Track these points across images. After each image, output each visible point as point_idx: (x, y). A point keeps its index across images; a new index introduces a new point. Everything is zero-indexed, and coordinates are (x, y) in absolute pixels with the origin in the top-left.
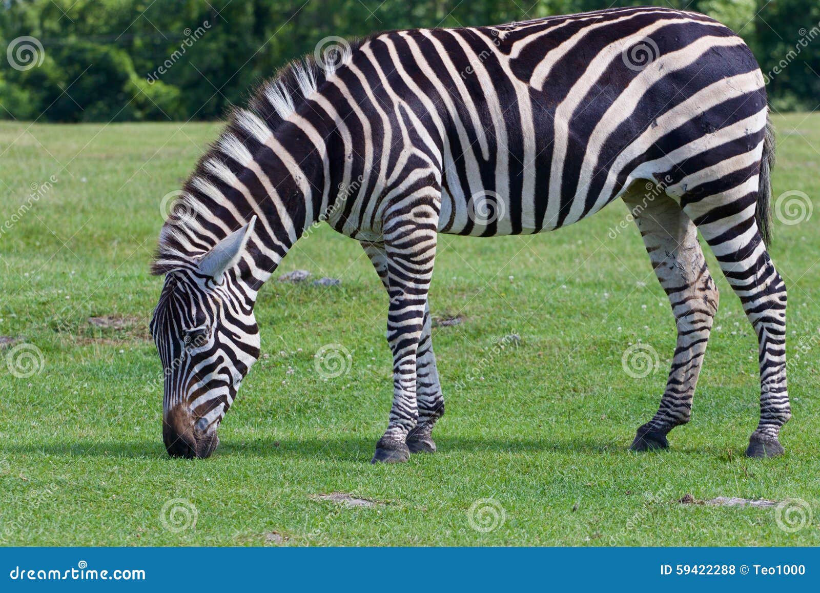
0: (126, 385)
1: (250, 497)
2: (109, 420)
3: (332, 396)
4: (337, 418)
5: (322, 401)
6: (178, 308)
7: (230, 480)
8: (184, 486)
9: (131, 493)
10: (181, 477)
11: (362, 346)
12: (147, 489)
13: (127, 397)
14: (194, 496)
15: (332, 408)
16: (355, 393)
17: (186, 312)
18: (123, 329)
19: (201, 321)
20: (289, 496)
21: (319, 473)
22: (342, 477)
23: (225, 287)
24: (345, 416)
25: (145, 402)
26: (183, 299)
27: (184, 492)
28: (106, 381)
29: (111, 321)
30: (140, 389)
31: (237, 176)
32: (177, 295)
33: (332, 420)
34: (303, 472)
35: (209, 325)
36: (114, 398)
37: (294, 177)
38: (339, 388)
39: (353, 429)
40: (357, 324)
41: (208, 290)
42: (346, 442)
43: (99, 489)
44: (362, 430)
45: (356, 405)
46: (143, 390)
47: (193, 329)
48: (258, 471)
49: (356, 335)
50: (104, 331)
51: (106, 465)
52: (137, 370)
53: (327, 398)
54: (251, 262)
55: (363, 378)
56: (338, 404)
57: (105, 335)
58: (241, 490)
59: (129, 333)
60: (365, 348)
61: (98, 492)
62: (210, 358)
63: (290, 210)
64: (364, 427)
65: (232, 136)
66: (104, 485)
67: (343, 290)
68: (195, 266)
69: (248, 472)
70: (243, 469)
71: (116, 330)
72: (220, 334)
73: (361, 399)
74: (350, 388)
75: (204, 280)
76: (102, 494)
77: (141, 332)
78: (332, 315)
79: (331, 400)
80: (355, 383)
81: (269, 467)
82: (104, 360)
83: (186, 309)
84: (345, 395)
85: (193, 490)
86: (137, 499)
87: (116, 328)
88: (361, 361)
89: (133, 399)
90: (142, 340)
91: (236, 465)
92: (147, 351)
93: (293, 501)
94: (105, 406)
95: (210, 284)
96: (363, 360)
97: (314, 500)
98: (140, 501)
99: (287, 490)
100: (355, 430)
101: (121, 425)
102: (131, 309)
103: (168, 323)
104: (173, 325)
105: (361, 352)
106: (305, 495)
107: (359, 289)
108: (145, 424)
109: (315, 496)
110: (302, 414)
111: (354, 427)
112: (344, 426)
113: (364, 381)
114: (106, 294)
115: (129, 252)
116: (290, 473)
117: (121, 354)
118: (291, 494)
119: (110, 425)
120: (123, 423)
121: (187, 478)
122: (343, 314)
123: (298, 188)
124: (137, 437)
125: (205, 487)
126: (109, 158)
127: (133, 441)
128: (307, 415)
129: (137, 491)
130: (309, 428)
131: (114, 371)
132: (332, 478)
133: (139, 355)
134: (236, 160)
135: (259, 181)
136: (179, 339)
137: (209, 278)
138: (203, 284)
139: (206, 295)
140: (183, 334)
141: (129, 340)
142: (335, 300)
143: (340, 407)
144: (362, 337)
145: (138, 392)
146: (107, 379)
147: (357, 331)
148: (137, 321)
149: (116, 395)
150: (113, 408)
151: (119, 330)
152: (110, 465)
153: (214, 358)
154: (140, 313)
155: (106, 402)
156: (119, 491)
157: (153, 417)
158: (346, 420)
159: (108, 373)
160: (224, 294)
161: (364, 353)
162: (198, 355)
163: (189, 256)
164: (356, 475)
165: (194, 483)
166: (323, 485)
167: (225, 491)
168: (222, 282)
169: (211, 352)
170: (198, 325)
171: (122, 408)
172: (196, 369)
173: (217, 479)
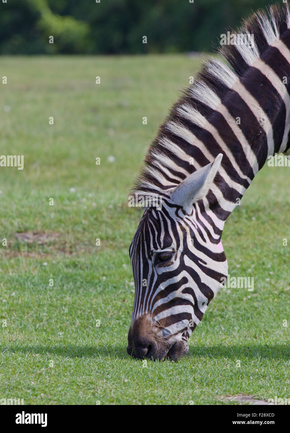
0: (49, 294)
1: (164, 397)
2: (35, 325)
3: (235, 306)
4: (240, 327)
5: (226, 311)
6: (150, 232)
7: (146, 381)
8: (105, 386)
9: (57, 392)
10: (102, 378)
11: (261, 262)
12: (72, 389)
13: (51, 305)
14: (114, 396)
15: (234, 317)
16: (256, 304)
17: (156, 236)
18: (46, 243)
19: (168, 244)
20: (199, 397)
21: (225, 376)
22: (246, 380)
23: (194, 217)
24: (246, 325)
25: (66, 310)
26: (155, 224)
27: (105, 391)
28: (32, 290)
29: (36, 236)
30: (62, 298)
31: (207, 118)
32: (151, 221)
33: (235, 328)
34: (211, 375)
35: (175, 248)
36: (39, 305)
37: (258, 119)
38: (240, 299)
39: (254, 337)
40: (256, 242)
41: (178, 218)
42: (249, 348)
43: (29, 389)
44: (262, 338)
45: (257, 315)
46: (65, 299)
47: (159, 250)
48: (171, 373)
49: (255, 252)
50: (29, 246)
51: (34, 367)
52: (59, 281)
53: (230, 308)
54: (218, 194)
55: (262, 290)
56: (239, 314)
57: (30, 250)
58: (156, 391)
59: (52, 247)
60: (264, 264)
61: (28, 391)
62: (175, 278)
63: (253, 148)
64: (264, 335)
65: (202, 83)
66: (33, 385)
67: (244, 211)
68: (169, 197)
69: (162, 375)
70: (157, 372)
71: (40, 245)
72: (186, 258)
73: (260, 309)
74: (250, 299)
75: (175, 209)
76: (31, 393)
77: (62, 247)
78: (233, 233)
79: (234, 310)
80: (255, 295)
81: (180, 370)
82: (30, 271)
83: (156, 233)
84: (246, 306)
85: (113, 390)
86: (63, 398)
87: (40, 242)
88: (260, 275)
89: (56, 307)
90: (63, 253)
91: (151, 368)
92: (67, 263)
93: (202, 401)
94: (31, 313)
95: (180, 213)
96: (262, 274)
97: (222, 401)
98: (66, 400)
99: (197, 392)
100: (256, 338)
101: (45, 331)
102: (53, 226)
103: (141, 244)
104: (144, 247)
105: (260, 267)
106: (213, 396)
107: (258, 210)
108: (67, 330)
109: (222, 397)
110: (208, 323)
111: (255, 335)
112: (245, 333)
113: (264, 294)
114: (31, 212)
115: (49, 174)
116: (199, 376)
117: (44, 266)
118: (201, 395)
119: (36, 330)
120: (47, 328)
121: (107, 379)
122: (244, 233)
123: (261, 128)
124: (61, 341)
125: (123, 388)
126: (28, 89)
127: (57, 345)
128: (212, 323)
129: (63, 390)
130: (214, 335)
131: (38, 281)
132: (237, 381)
133: (61, 268)
134: (206, 104)
135: (227, 123)
136: (148, 259)
137: (179, 207)
138: (174, 213)
139: (175, 223)
140: (150, 254)
141: (52, 254)
142: (236, 219)
143: (242, 316)
144: (261, 254)
145: (61, 301)
146: (33, 289)
147: (257, 248)
148: (58, 237)
149: (41, 303)
150: (38, 315)
151: (42, 244)
152: (38, 366)
153: (178, 278)
154: (61, 230)
155: (32, 310)
156: (47, 390)
157: (74, 324)
158: (248, 328)
159: (33, 283)
160: (192, 224)
161: (262, 268)
162: (164, 274)
163: (163, 189)
164: (258, 378)
165: (113, 384)
166: (229, 387)
167: (141, 391)
168: (191, 213)
169: (176, 273)
170: (164, 248)
171: (47, 314)
172: (162, 287)
173: (134, 380)
